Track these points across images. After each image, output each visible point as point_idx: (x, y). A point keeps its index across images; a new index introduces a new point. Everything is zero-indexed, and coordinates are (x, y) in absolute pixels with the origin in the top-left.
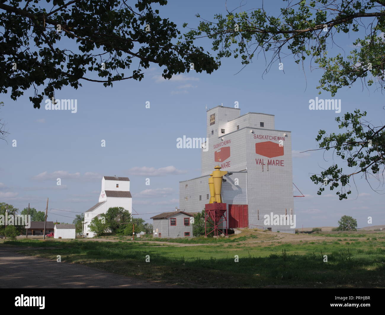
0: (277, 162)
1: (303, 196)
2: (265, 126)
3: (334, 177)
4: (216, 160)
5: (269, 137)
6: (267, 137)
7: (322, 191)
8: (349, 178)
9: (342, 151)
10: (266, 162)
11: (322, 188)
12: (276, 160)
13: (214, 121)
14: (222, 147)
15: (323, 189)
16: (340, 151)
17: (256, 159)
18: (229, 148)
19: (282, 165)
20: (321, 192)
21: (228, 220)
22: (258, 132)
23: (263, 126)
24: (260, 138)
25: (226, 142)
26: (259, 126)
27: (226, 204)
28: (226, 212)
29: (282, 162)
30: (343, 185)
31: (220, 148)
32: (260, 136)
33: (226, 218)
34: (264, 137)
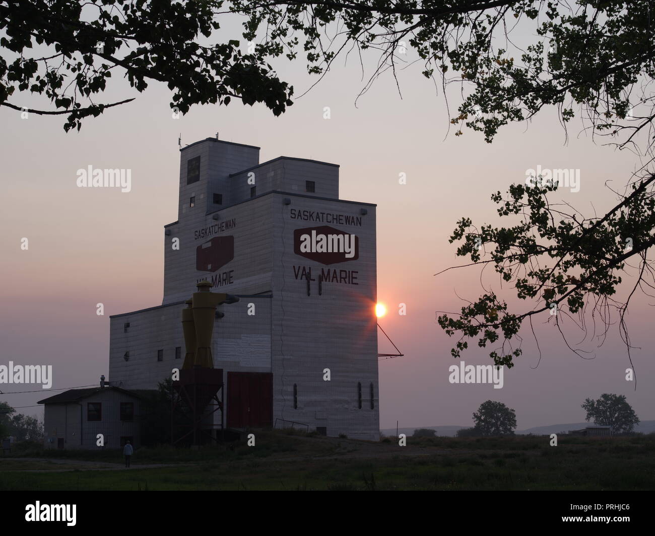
0: (343, 275)
1: (401, 355)
2: (318, 192)
3: (488, 321)
4: (201, 266)
5: (325, 216)
6: (320, 215)
7: (462, 349)
8: (520, 321)
9: (506, 263)
10: (315, 274)
11: (463, 342)
12: (341, 271)
13: (197, 173)
14: (214, 236)
15: (465, 345)
16: (501, 264)
17: (294, 267)
18: (231, 239)
19: (355, 281)
20: (460, 350)
21: (225, 407)
22: (299, 204)
23: (314, 192)
24: (306, 218)
25: (224, 225)
26: (303, 190)
27: (222, 370)
28: (221, 389)
29: (354, 275)
30: (506, 337)
31: (210, 237)
32: (306, 213)
33: (221, 405)
34: (315, 215)
